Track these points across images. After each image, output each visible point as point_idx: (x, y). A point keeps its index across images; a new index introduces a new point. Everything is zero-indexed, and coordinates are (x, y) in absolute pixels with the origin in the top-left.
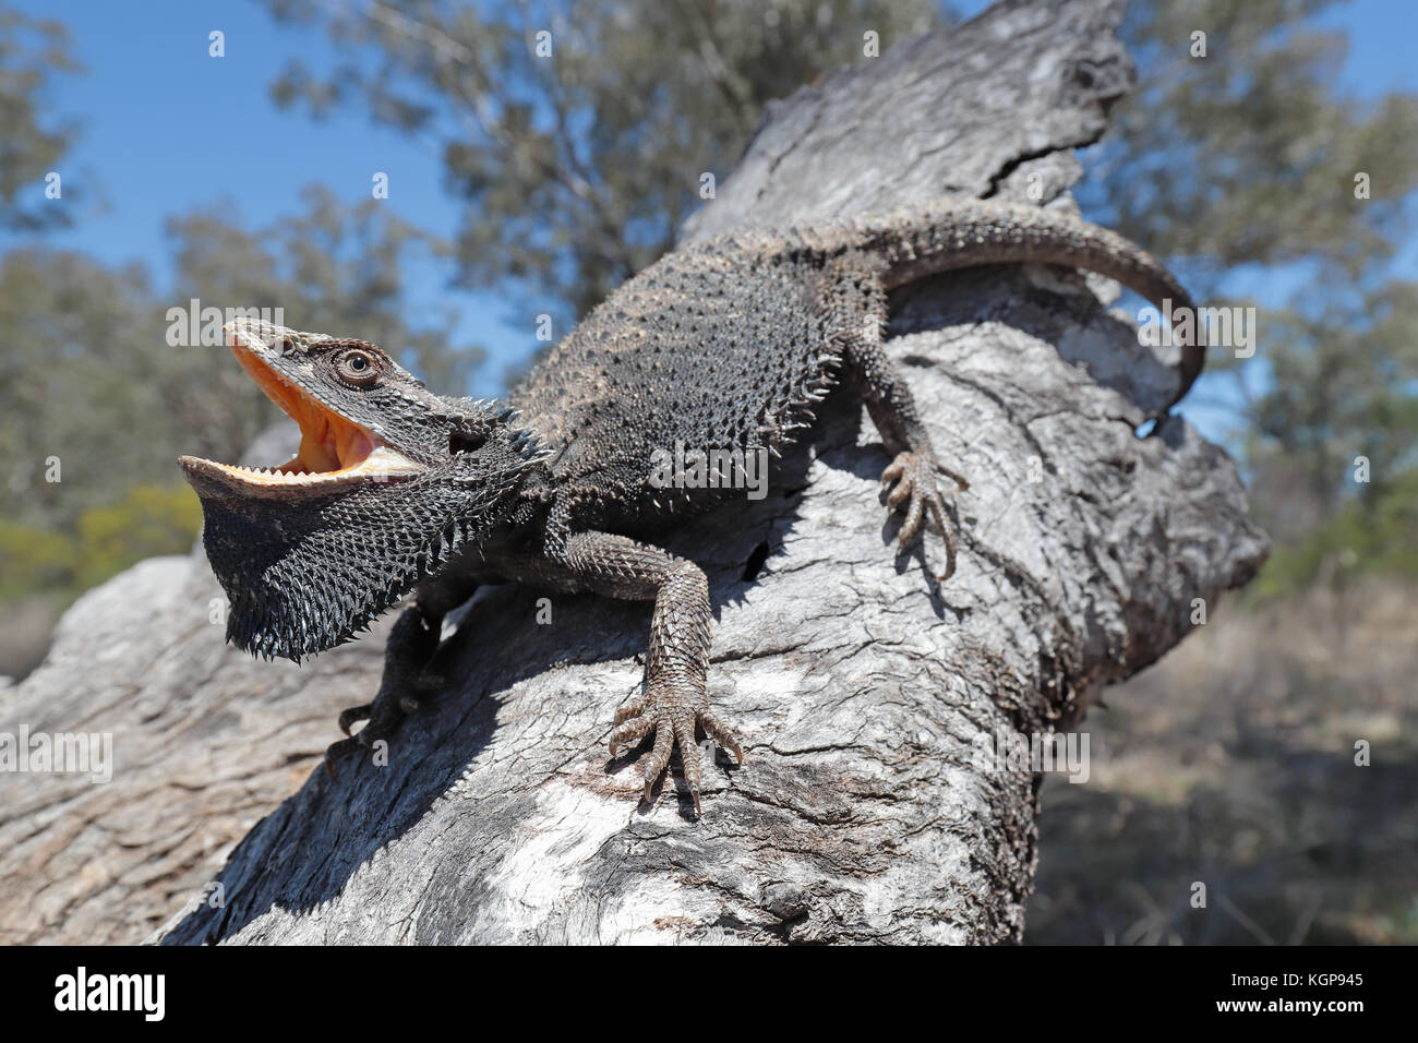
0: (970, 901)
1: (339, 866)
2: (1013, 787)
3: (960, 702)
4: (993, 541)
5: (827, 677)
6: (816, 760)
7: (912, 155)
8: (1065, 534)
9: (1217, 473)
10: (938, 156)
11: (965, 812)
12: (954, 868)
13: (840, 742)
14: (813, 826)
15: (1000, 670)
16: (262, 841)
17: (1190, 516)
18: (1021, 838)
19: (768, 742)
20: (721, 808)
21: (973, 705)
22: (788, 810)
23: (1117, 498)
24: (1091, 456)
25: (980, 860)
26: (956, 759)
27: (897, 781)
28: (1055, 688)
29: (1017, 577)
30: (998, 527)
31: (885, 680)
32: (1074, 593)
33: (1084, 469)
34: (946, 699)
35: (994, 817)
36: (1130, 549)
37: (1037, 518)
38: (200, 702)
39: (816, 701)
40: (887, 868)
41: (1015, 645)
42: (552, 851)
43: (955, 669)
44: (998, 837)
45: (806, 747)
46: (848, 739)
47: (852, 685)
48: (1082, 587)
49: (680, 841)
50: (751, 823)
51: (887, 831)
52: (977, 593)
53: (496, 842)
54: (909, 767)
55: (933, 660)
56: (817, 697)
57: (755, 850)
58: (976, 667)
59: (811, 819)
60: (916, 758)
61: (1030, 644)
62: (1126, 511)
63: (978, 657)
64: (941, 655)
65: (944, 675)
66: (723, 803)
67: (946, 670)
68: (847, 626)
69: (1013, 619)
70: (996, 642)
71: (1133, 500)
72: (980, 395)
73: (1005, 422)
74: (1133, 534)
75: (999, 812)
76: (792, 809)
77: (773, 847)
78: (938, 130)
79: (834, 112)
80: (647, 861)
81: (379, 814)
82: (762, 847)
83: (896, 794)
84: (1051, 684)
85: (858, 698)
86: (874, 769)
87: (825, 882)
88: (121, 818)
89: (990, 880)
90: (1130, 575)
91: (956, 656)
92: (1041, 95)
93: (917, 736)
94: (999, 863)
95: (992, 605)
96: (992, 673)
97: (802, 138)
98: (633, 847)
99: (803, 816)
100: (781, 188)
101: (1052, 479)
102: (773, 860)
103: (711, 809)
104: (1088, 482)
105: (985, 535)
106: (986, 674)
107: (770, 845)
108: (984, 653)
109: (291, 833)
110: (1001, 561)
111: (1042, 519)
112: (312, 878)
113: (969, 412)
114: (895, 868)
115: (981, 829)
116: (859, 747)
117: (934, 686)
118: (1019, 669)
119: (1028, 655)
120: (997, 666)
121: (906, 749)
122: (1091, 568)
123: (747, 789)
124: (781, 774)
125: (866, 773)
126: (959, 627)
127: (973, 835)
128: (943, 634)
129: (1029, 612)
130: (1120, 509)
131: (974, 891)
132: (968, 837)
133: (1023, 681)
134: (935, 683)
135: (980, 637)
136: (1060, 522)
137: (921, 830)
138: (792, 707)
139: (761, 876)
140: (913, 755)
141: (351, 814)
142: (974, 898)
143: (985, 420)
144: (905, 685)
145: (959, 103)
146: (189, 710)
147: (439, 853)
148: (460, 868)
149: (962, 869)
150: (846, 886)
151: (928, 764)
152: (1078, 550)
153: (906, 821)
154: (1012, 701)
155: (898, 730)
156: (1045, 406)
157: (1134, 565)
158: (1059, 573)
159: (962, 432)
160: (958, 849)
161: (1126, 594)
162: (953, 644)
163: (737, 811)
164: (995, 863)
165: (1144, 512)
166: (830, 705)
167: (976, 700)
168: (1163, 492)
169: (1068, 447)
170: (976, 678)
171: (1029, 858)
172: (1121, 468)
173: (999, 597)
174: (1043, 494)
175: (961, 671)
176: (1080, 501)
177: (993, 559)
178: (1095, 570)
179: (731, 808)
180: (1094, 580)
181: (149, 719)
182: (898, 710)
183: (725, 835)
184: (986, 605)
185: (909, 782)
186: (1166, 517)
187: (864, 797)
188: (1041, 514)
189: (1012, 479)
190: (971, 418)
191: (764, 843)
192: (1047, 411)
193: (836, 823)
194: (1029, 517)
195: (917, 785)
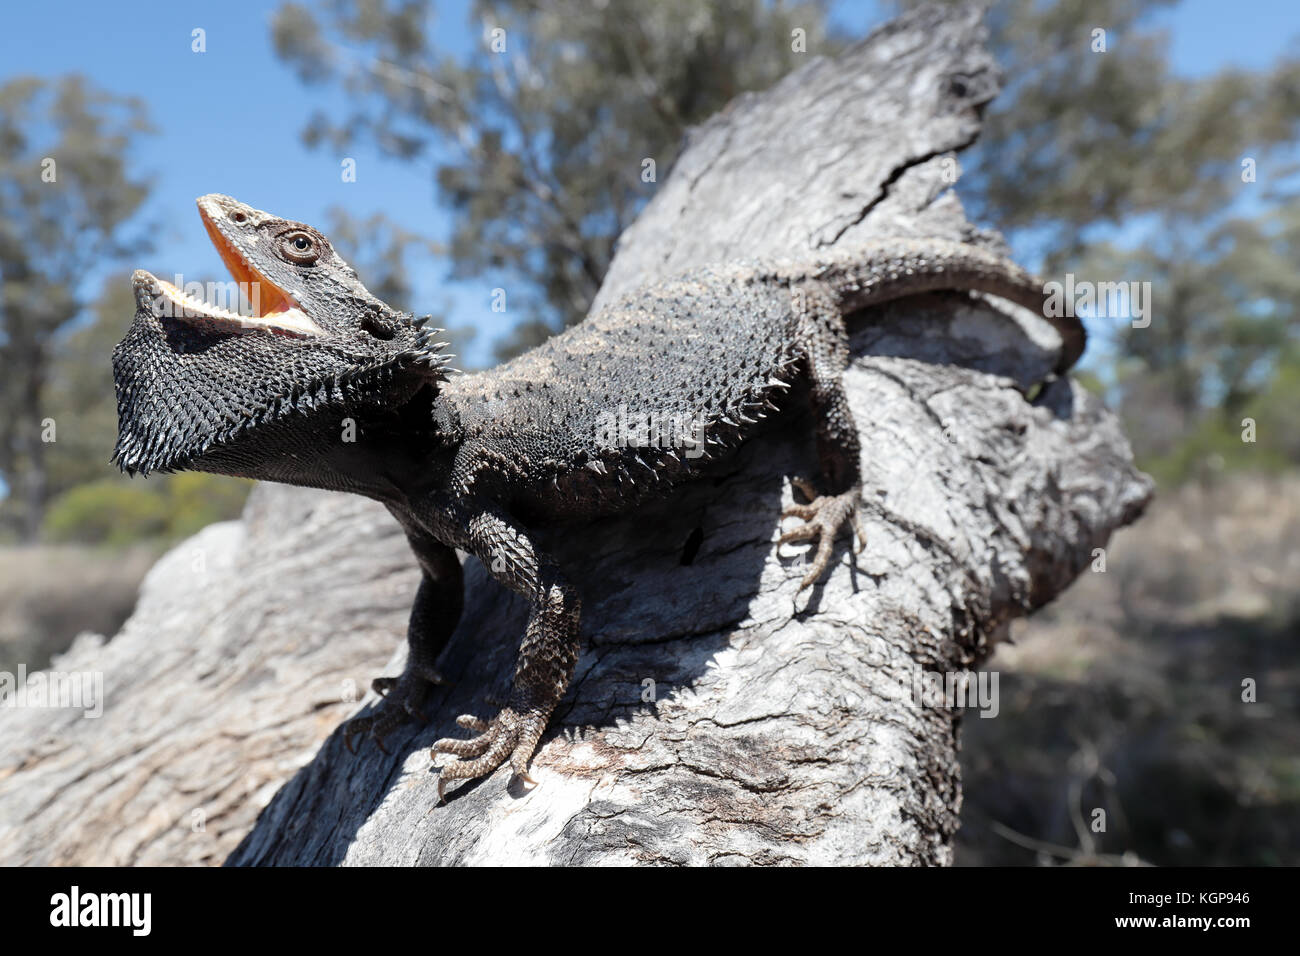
0: (903, 852)
1: (341, 842)
2: (935, 737)
3: (881, 663)
4: (902, 509)
5: (761, 650)
6: (753, 731)
7: (811, 168)
8: (968, 495)
9: (1102, 427)
10: (834, 168)
11: (893, 767)
12: (886, 822)
13: (775, 712)
14: (754, 796)
15: (917, 628)
16: (283, 806)
17: (1080, 468)
18: (945, 780)
19: (710, 716)
20: (671, 784)
21: (894, 664)
22: (731, 781)
23: (1012, 458)
24: (986, 423)
25: (909, 811)
26: (882, 718)
27: (828, 744)
28: (967, 636)
29: (926, 540)
30: (907, 495)
31: (812, 649)
32: (979, 547)
33: (981, 435)
34: (868, 661)
35: (920, 768)
36: (1026, 502)
37: (941, 485)
38: (243, 661)
39: (752, 674)
40: (823, 831)
41: (929, 602)
42: (522, 831)
43: (877, 631)
44: (924, 786)
45: (744, 719)
46: (782, 708)
47: (783, 656)
48: (985, 541)
49: (635, 818)
50: (698, 797)
51: (822, 795)
52: (892, 559)
53: (473, 823)
54: (838, 730)
55: (855, 626)
56: (752, 669)
57: (703, 823)
58: (895, 628)
59: (753, 789)
60: (845, 721)
61: (942, 600)
62: (1022, 469)
63: (896, 618)
64: (862, 620)
65: (866, 639)
66: (672, 778)
67: (868, 634)
68: (776, 600)
69: (925, 578)
70: (912, 603)
71: (1028, 459)
72: (884, 378)
73: (907, 400)
74: (1029, 490)
75: (924, 763)
76: (735, 780)
77: (719, 819)
78: (833, 145)
79: (742, 136)
80: (606, 840)
81: (374, 793)
82: (709, 820)
83: (827, 757)
84: (964, 633)
85: (790, 668)
86: (806, 735)
87: (768, 851)
88: (180, 767)
89: (920, 828)
90: (1029, 526)
91: (876, 620)
92: (921, 107)
93: (845, 700)
94: (927, 811)
95: (906, 568)
96: (910, 633)
97: (716, 159)
98: (593, 826)
99: (745, 786)
100: (699, 205)
101: (953, 448)
102: (719, 832)
103: (661, 785)
104: (986, 446)
105: (895, 504)
106: (904, 634)
107: (716, 818)
108: (901, 614)
109: (305, 803)
110: (911, 527)
111: (946, 484)
112: (320, 851)
113: (875, 395)
114: (832, 829)
115: (909, 781)
116: (793, 715)
117: (858, 650)
118: (934, 625)
119: (941, 610)
120: (913, 625)
121: (835, 714)
122: (993, 523)
123: (693, 763)
124: (723, 747)
125: (800, 740)
126: (878, 592)
127: (902, 789)
128: (863, 601)
129: (939, 571)
130: (1017, 468)
131: (904, 840)
132: (897, 791)
133: (938, 635)
134: (859, 647)
135: (898, 598)
136: (962, 485)
137: (853, 789)
138: (729, 681)
139: (709, 849)
140: (842, 718)
141: (352, 790)
142: (906, 848)
143: (890, 401)
144: (831, 652)
145: (850, 121)
146: (235, 669)
147: (424, 834)
148: (442, 850)
149: (893, 821)
150: (788, 853)
151: (856, 726)
152: (980, 508)
153: (840, 782)
154: (930, 656)
155: (827, 697)
156: (942, 383)
157: (1032, 516)
158: (964, 532)
159: (869, 413)
160: (888, 803)
161: (1026, 543)
162: (872, 608)
163: (685, 785)
164: (922, 811)
165: (1037, 468)
166: (764, 677)
167: (896, 659)
168: (1054, 449)
169: (965, 417)
170: (895, 638)
171: (953, 796)
172: (1015, 431)
173: (911, 560)
174: (945, 460)
175: (882, 634)
176: (979, 464)
177: (904, 526)
178: (997, 525)
179: (680, 783)
180: (996, 534)
181: (203, 677)
182: (826, 677)
183: (675, 810)
184: (900, 569)
185: (840, 744)
186: (1059, 472)
187: (800, 762)
188: (945, 480)
189: (917, 452)
190: (877, 400)
191: (711, 816)
192: (945, 386)
193: (775, 790)
194: (934, 484)
195: (847, 746)
